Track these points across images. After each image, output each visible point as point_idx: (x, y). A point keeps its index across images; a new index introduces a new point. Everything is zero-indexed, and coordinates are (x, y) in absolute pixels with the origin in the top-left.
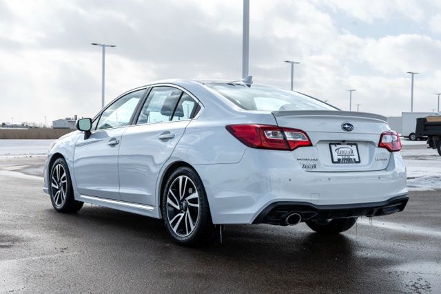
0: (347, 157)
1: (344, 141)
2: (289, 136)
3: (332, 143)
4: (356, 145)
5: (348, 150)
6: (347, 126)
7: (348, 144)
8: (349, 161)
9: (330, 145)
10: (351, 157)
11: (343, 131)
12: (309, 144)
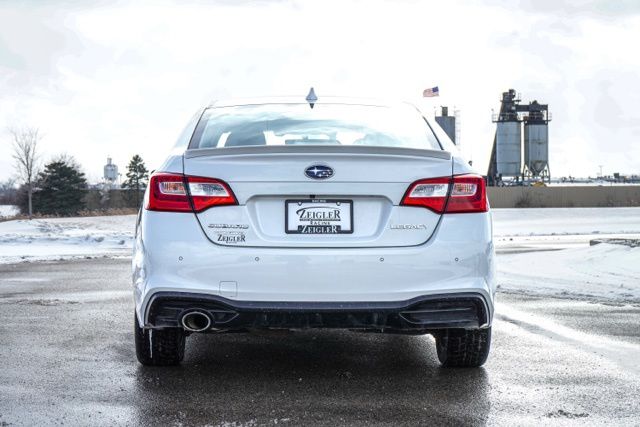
0: (321, 223)
1: (313, 196)
2: (196, 190)
3: (289, 200)
4: (351, 202)
5: (327, 211)
6: (316, 171)
7: (328, 201)
8: (324, 229)
9: (287, 202)
10: (332, 223)
11: (310, 180)
12: (232, 201)
